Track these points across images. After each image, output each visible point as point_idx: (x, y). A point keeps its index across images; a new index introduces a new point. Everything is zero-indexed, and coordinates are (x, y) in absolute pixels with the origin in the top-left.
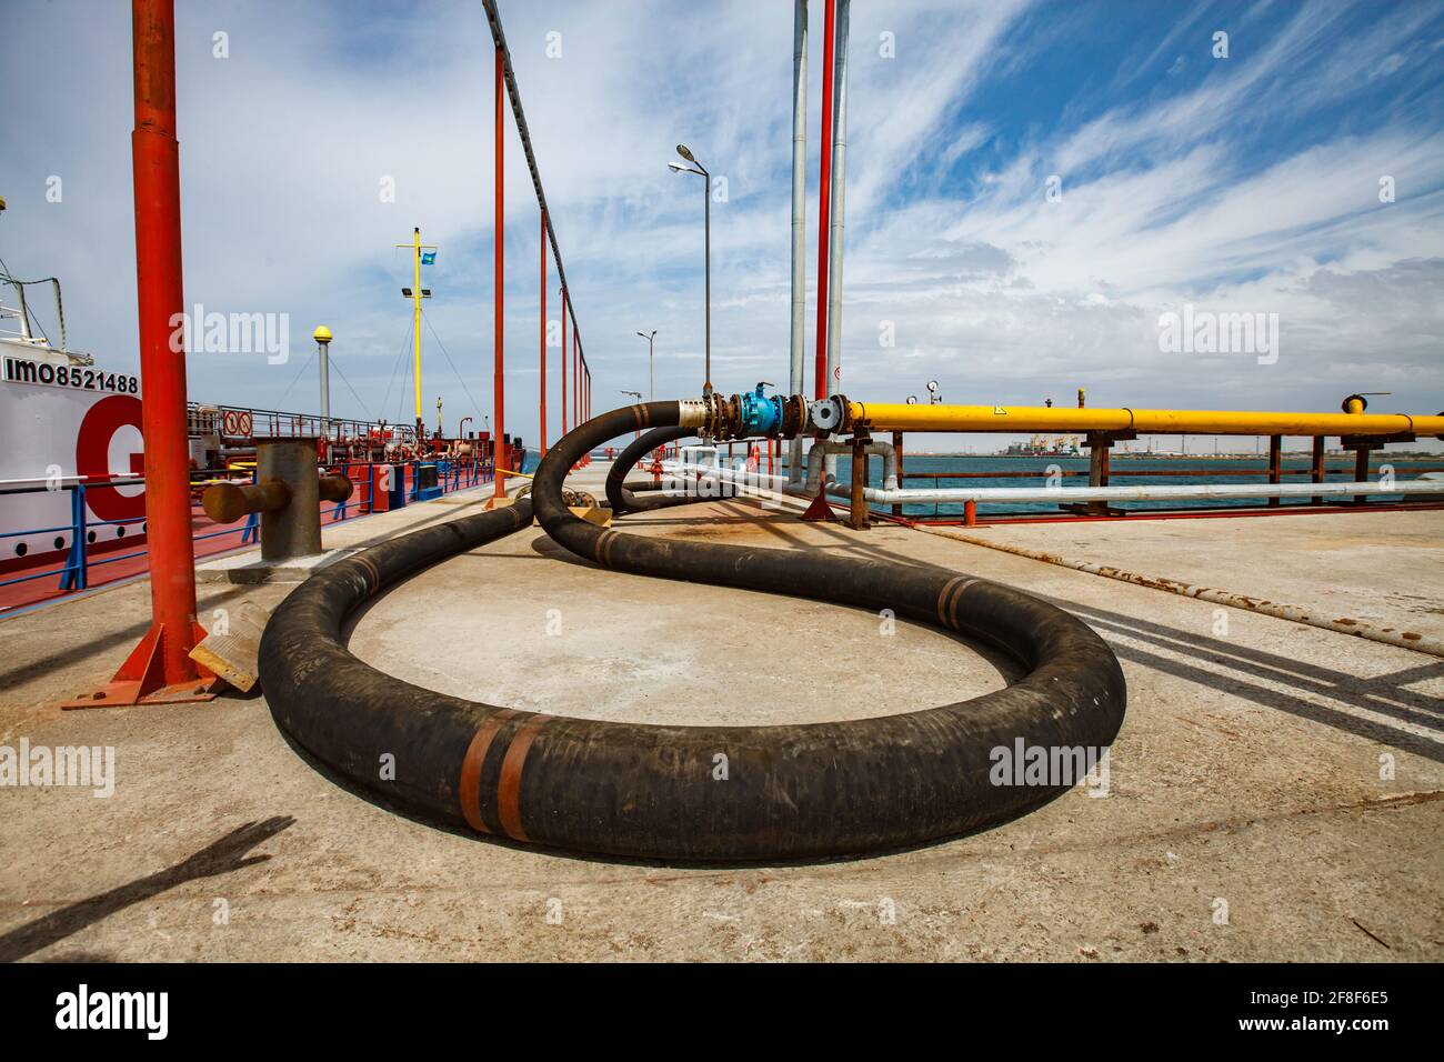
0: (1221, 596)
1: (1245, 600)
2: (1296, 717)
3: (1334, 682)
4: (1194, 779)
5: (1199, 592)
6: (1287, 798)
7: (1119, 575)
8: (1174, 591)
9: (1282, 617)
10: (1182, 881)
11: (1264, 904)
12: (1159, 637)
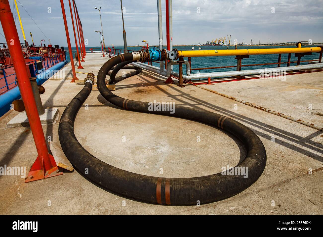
0: (274, 112)
1: (279, 113)
2: (294, 151)
3: (299, 139)
4: (279, 170)
5: (269, 111)
6: (295, 173)
7: (250, 105)
8: (263, 110)
9: (286, 118)
10: (282, 195)
11: (296, 198)
12: (263, 127)
